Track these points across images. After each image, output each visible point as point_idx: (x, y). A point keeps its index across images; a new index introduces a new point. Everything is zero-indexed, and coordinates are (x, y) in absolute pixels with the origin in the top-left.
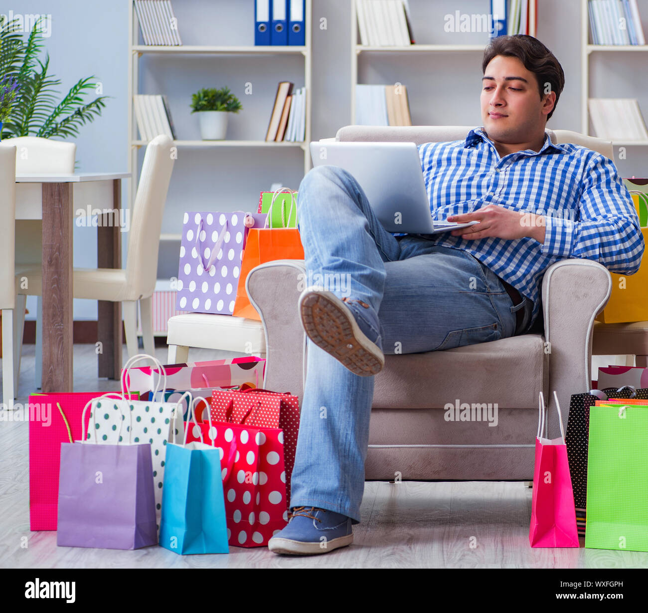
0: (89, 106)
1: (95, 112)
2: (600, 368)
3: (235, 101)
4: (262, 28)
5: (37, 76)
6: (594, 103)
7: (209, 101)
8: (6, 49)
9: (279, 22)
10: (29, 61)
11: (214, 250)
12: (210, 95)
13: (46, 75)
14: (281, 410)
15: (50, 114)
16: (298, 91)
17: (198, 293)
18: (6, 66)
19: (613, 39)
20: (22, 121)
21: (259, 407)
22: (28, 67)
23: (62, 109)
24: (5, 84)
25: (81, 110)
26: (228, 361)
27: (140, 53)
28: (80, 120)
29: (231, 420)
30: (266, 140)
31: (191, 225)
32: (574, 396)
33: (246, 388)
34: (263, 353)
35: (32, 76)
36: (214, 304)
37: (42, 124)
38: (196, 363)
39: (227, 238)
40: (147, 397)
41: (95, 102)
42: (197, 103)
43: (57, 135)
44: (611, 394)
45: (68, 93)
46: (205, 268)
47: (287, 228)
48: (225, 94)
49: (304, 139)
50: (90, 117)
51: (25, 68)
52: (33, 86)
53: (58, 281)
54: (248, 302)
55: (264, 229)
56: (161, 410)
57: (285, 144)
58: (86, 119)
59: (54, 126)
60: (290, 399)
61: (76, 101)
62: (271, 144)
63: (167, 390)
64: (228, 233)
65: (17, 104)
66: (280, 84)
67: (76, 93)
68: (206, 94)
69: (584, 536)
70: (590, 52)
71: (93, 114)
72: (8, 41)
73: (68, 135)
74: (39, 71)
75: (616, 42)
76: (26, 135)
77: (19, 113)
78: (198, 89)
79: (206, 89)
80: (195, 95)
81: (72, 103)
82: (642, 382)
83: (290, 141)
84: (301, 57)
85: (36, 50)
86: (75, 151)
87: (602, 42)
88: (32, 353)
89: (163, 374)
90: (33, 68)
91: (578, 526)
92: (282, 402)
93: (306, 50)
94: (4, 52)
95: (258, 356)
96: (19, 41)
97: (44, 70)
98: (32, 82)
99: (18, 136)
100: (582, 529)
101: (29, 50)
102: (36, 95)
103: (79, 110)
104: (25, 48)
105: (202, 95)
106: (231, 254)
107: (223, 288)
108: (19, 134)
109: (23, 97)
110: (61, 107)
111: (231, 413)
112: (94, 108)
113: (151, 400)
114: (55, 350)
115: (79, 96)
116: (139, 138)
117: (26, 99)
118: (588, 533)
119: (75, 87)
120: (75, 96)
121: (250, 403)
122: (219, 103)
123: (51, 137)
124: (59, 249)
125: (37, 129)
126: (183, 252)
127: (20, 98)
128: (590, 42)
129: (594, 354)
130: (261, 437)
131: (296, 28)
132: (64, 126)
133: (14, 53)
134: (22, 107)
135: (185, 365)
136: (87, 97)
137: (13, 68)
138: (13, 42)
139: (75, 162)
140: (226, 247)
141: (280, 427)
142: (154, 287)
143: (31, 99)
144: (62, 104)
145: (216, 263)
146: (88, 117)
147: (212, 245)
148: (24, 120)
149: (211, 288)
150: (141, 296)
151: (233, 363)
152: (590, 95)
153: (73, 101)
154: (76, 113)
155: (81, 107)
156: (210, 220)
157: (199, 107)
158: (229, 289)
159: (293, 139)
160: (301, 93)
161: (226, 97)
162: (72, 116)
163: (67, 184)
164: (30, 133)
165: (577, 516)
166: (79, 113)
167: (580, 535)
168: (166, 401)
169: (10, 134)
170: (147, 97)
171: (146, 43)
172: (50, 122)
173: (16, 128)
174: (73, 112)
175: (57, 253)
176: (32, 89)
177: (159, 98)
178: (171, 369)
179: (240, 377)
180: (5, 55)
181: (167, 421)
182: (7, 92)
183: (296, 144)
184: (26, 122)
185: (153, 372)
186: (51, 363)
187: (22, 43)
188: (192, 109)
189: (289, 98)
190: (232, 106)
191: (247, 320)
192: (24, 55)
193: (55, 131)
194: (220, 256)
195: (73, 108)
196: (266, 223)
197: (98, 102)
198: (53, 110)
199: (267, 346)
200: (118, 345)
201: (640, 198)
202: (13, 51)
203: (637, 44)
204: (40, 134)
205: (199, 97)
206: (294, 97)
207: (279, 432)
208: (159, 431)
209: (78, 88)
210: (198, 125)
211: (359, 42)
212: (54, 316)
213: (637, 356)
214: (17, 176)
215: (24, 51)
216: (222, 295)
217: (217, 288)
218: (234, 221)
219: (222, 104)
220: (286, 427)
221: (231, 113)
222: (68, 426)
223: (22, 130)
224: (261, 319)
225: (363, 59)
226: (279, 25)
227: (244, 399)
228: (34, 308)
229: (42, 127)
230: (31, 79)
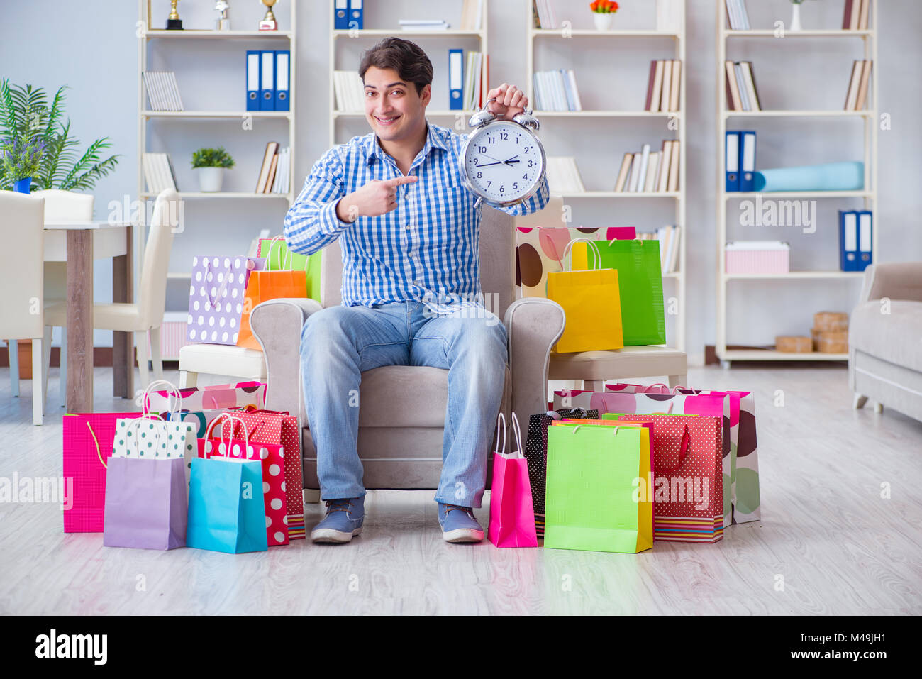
0: (105, 163)
1: (110, 168)
2: (555, 392)
3: (229, 159)
4: (253, 96)
5: (60, 137)
7: (207, 158)
9: (267, 91)
10: (53, 124)
11: (219, 289)
12: (208, 153)
13: (67, 136)
14: (282, 428)
15: (71, 169)
16: (284, 150)
17: (205, 326)
19: (554, 107)
20: (47, 175)
21: (262, 426)
22: (51, 130)
23: (81, 166)
24: (34, 144)
25: (98, 166)
26: (233, 386)
27: (148, 117)
28: (97, 175)
29: (239, 437)
30: (256, 192)
31: (200, 268)
32: (533, 416)
33: (251, 409)
34: (264, 378)
35: (56, 137)
36: (220, 336)
37: (64, 178)
38: (206, 387)
39: (231, 279)
40: (166, 416)
41: (110, 160)
42: (197, 161)
43: (77, 188)
44: (565, 414)
45: (86, 151)
46: (212, 304)
47: (283, 270)
48: (221, 152)
49: (289, 192)
50: (105, 173)
51: (49, 130)
52: (56, 145)
53: (80, 314)
54: (251, 334)
55: (263, 271)
56: (178, 428)
57: (272, 195)
58: (101, 174)
59: (74, 180)
60: (289, 419)
61: (93, 159)
62: (260, 195)
63: (183, 411)
64: (232, 274)
65: (42, 161)
66: (268, 144)
67: (93, 152)
68: (204, 153)
69: (543, 538)
71: (109, 170)
72: (34, 107)
73: (87, 188)
74: (61, 132)
75: (556, 108)
76: (50, 188)
77: (44, 169)
78: (198, 148)
79: (204, 148)
80: (195, 154)
81: (90, 160)
82: (592, 404)
83: (276, 193)
84: (286, 121)
85: (59, 115)
86: (93, 202)
87: (544, 108)
88: (57, 375)
89: (179, 397)
90: (56, 130)
91: (537, 529)
92: (283, 422)
93: (290, 115)
95: (258, 381)
96: (44, 107)
98: (56, 143)
99: (43, 189)
100: (541, 531)
101: (52, 115)
102: (58, 153)
103: (96, 167)
104: (50, 113)
105: (201, 154)
106: (235, 293)
107: (228, 322)
108: (45, 187)
109: (48, 155)
110: (80, 164)
111: (239, 431)
112: (109, 164)
113: (169, 420)
114: (78, 374)
115: (95, 154)
116: (147, 190)
117: (50, 157)
118: (546, 535)
119: (93, 146)
120: (93, 154)
121: (255, 422)
122: (215, 161)
123: (72, 190)
124: (81, 287)
125: (60, 183)
126: (192, 291)
127: (46, 156)
128: (534, 108)
129: (550, 379)
130: (264, 451)
131: (282, 96)
132: (83, 180)
134: (47, 164)
136: (103, 155)
138: (39, 108)
139: (94, 211)
140: (230, 287)
141: (281, 443)
142: (162, 318)
143: (54, 157)
144: (81, 161)
145: (222, 300)
146: (103, 173)
147: (218, 286)
148: (49, 175)
149: (217, 322)
150: (151, 327)
151: (237, 387)
153: (91, 159)
154: (93, 169)
155: (98, 164)
156: (216, 263)
157: (198, 164)
158: (233, 323)
159: (279, 192)
160: (286, 151)
161: (222, 155)
162: (90, 172)
163: (88, 230)
164: (53, 187)
165: (536, 520)
166: (96, 169)
167: (539, 537)
168: (182, 420)
169: (36, 187)
170: (153, 155)
171: (153, 109)
172: (70, 176)
173: (42, 182)
174: (91, 168)
175: (80, 290)
176: (55, 148)
177: (164, 156)
178: (186, 393)
179: (244, 399)
181: (183, 438)
182: (36, 151)
183: (282, 196)
184: (50, 177)
185: (170, 395)
186: (75, 384)
187: (47, 109)
188: (192, 166)
189: (276, 156)
190: (227, 163)
191: (249, 349)
192: (49, 119)
193: (75, 184)
194: (225, 294)
195: (90, 165)
196: (265, 266)
197: (112, 160)
198: (73, 166)
199: (268, 373)
200: (130, 368)
201: (588, 244)
203: (575, 110)
204: (62, 187)
205: (199, 155)
206: (280, 155)
207: (280, 447)
208: (176, 447)
209: (95, 147)
210: (197, 179)
211: (336, 108)
212: (77, 344)
213: (585, 380)
214: (45, 224)
215: (49, 115)
216: (227, 328)
217: (222, 322)
218: (237, 264)
219: (218, 161)
220: (286, 443)
221: (226, 169)
222: (96, 442)
223: (47, 184)
224: (263, 349)
225: (339, 123)
226: (268, 93)
227: (250, 419)
228: (58, 337)
229: (64, 181)
230: (54, 139)
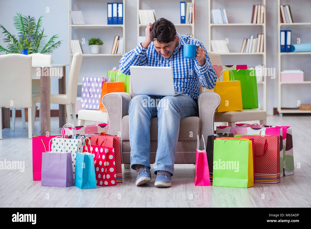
0: (56, 44)
2: (217, 127)
3: (102, 42)
4: (110, 19)
5: (40, 34)
6: (212, 41)
7: (93, 42)
8: (30, 26)
9: (115, 17)
10: (38, 30)
11: (92, 89)
12: (94, 40)
13: (43, 34)
14: (114, 141)
15: (44, 46)
16: (121, 39)
17: (87, 103)
18: (30, 31)
21: (106, 140)
22: (37, 32)
25: (54, 45)
26: (97, 125)
27: (72, 27)
28: (53, 48)
29: (97, 144)
30: (111, 54)
31: (85, 81)
32: (209, 136)
33: (102, 134)
35: (39, 34)
36: (93, 106)
37: (42, 49)
38: (86, 126)
39: (97, 85)
40: (70, 137)
41: (58, 42)
43: (47, 53)
44: (221, 135)
45: (50, 40)
46: (90, 95)
47: (116, 82)
48: (99, 39)
49: (123, 53)
50: (57, 47)
51: (36, 32)
52: (39, 38)
53: (45, 98)
54: (103, 106)
55: (108, 82)
56: (75, 142)
57: (117, 55)
58: (55, 47)
59: (45, 50)
60: (116, 138)
61: (53, 42)
62: (113, 55)
63: (77, 135)
64: (97, 84)
65: (34, 43)
66: (115, 36)
68: (92, 40)
69: (212, 182)
70: (211, 26)
71: (58, 46)
72: (31, 24)
73: (50, 53)
74: (41, 33)
75: (219, 22)
76: (37, 53)
77: (35, 46)
78: (90, 38)
79: (92, 38)
80: (89, 40)
81: (51, 43)
82: (231, 131)
83: (118, 54)
84: (122, 28)
85: (40, 26)
86: (52, 57)
87: (215, 23)
89: (75, 129)
90: (39, 32)
92: (114, 139)
93: (123, 26)
94: (30, 27)
95: (107, 123)
96: (34, 24)
97: (42, 33)
98: (39, 36)
99: (34, 53)
100: (211, 179)
101: (38, 27)
102: (40, 40)
103: (53, 45)
105: (91, 40)
106: (98, 90)
107: (95, 101)
108: (35, 52)
109: (36, 41)
110: (48, 44)
111: (98, 142)
112: (58, 44)
114: (45, 120)
115: (53, 40)
116: (72, 53)
117: (37, 42)
118: (213, 181)
119: (52, 38)
121: (103, 139)
122: (96, 42)
123: (45, 53)
124: (46, 88)
125: (40, 51)
126: (83, 90)
128: (211, 23)
129: (215, 122)
130: (107, 150)
131: (120, 19)
132: (49, 50)
133: (33, 27)
134: (36, 44)
135: (83, 126)
136: (56, 41)
137: (33, 32)
138: (33, 24)
140: (96, 88)
141: (113, 147)
142: (76, 99)
143: (38, 42)
145: (93, 93)
146: (56, 47)
149: (92, 101)
150: (72, 103)
152: (211, 39)
153: (51, 42)
156: (91, 79)
157: (90, 44)
158: (97, 101)
159: (119, 54)
160: (122, 39)
161: (99, 41)
162: (51, 47)
164: (38, 52)
165: (210, 175)
166: (53, 46)
167: (211, 181)
168: (76, 139)
170: (74, 41)
171: (74, 24)
173: (34, 50)
174: (51, 46)
175: (45, 90)
177: (78, 41)
178: (78, 128)
180: (30, 28)
181: (76, 145)
184: (37, 49)
185: (72, 129)
186: (44, 124)
187: (36, 24)
188: (88, 44)
189: (118, 41)
191: (103, 111)
192: (36, 28)
193: (46, 51)
194: (94, 91)
195: (51, 44)
196: (109, 80)
197: (59, 42)
198: (45, 45)
199: (109, 120)
200: (65, 118)
201: (229, 72)
202: (32, 27)
203: (226, 23)
204: (41, 53)
205: (90, 41)
206: (120, 40)
207: (113, 148)
208: (74, 148)
209: (53, 38)
210: (90, 49)
211: (140, 23)
212: (44, 109)
213: (228, 122)
214: (32, 66)
215: (36, 27)
216: (95, 103)
217: (94, 101)
218: (99, 80)
219: (98, 43)
220: (115, 147)
221: (100, 46)
222: (45, 147)
223: (36, 51)
224: (107, 111)
225: (141, 28)
226: (115, 18)
229: (42, 50)
230: (38, 35)
